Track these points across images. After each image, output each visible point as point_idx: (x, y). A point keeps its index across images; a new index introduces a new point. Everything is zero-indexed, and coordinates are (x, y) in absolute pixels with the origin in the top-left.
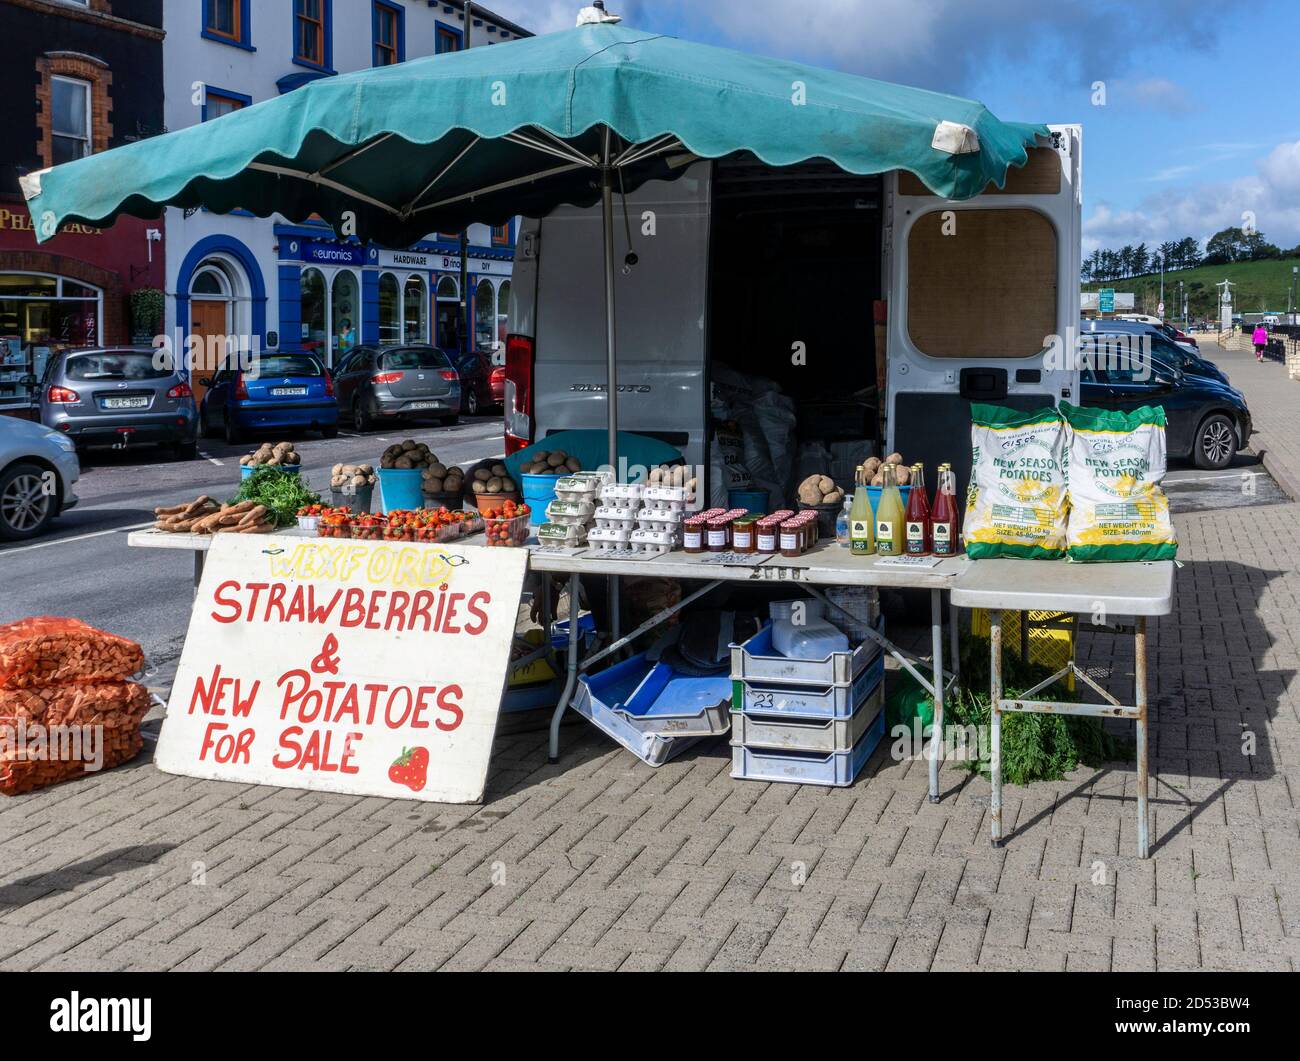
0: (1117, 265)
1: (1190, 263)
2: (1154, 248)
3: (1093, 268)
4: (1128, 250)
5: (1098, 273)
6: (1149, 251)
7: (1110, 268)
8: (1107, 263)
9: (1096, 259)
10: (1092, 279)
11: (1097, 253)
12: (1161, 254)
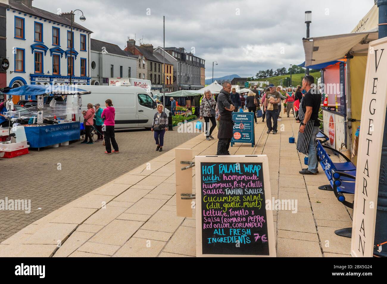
0: (265, 74)
1: (284, 74)
2: (275, 70)
3: (259, 75)
4: (268, 70)
5: (260, 76)
6: (273, 71)
7: (263, 75)
8: (263, 74)
9: (260, 73)
10: (259, 78)
11: (260, 71)
12: (277, 72)
